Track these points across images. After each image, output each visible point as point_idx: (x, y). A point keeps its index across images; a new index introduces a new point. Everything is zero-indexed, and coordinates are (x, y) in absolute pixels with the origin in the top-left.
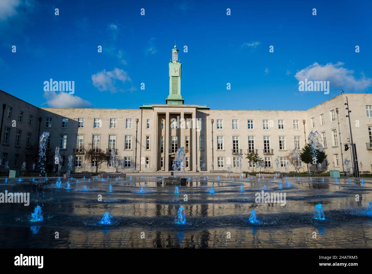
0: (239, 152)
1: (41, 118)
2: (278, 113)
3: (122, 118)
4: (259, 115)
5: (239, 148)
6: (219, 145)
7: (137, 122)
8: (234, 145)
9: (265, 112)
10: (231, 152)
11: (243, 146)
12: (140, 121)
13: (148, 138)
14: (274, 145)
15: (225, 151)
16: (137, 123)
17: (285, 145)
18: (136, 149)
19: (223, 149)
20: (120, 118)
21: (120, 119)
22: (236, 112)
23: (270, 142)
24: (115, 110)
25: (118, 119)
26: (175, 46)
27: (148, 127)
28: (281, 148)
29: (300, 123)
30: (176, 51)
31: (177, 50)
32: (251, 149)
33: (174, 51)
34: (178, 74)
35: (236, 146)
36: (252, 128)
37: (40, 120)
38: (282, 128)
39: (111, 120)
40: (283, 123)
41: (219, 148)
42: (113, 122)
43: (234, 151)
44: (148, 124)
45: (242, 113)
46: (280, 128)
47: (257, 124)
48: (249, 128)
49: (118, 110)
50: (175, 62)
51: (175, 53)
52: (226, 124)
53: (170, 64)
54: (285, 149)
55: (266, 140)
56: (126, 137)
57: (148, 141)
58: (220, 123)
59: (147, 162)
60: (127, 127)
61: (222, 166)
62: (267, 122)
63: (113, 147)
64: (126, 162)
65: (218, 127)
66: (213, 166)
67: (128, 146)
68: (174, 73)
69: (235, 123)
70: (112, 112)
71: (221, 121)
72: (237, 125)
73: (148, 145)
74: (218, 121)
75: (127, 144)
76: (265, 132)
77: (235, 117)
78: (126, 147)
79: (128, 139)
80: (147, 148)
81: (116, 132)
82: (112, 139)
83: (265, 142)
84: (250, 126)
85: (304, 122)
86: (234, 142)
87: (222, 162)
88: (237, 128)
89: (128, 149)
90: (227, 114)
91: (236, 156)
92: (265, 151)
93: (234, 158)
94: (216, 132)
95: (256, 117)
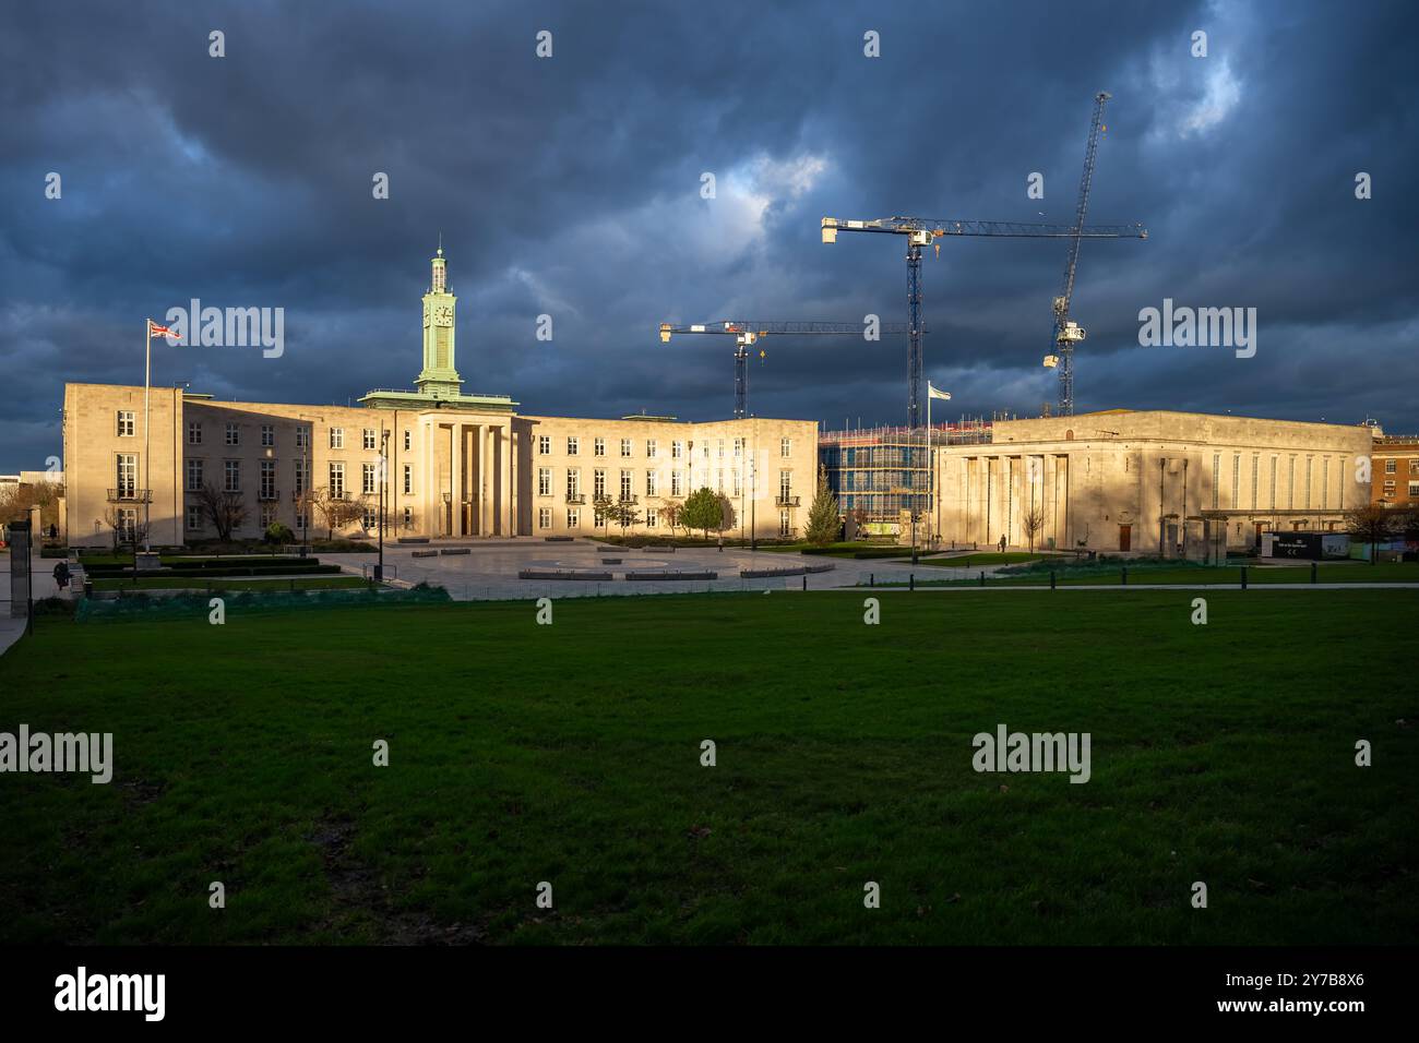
0: (578, 498)
2: (647, 427)
3: (355, 426)
4: (616, 428)
5: (578, 492)
6: (542, 485)
7: (387, 436)
8: (569, 486)
10: (565, 499)
11: (585, 487)
12: (392, 434)
13: (407, 469)
14: (638, 487)
15: (552, 496)
16: (386, 439)
17: (656, 488)
18: (386, 491)
19: (550, 494)
20: (351, 426)
21: (352, 430)
22: (575, 421)
23: (631, 480)
24: (338, 409)
25: (348, 429)
26: (440, 252)
27: (407, 447)
28: (649, 493)
29: (683, 446)
30: (443, 265)
31: (445, 263)
32: (598, 495)
33: (438, 263)
34: (449, 321)
35: (572, 488)
36: (602, 453)
38: (654, 454)
39: (332, 431)
40: (656, 446)
41: (542, 492)
42: (336, 435)
43: (569, 498)
44: (407, 441)
45: (587, 425)
46: (649, 454)
47: (612, 447)
48: (597, 453)
49: (347, 411)
50: (442, 290)
51: (441, 268)
52: (558, 446)
53: (427, 299)
54: (656, 494)
55: (625, 477)
56: (365, 468)
57: (407, 477)
58: (545, 443)
59: (407, 519)
60: (366, 446)
61: (547, 525)
62: (628, 443)
63: (340, 488)
64: (366, 519)
65: (542, 451)
66: (531, 525)
67: (369, 486)
68: (441, 318)
69: (572, 443)
70: (333, 413)
71: (547, 440)
72: (575, 446)
73: (407, 484)
74: (542, 439)
75: (367, 482)
76: (625, 463)
77: (573, 432)
78: (366, 489)
79: (369, 472)
80: (407, 490)
81: (343, 456)
82: (336, 471)
83: (623, 480)
84: (599, 450)
85: (691, 445)
86: (569, 479)
87: (547, 518)
88: (575, 452)
89: (369, 492)
90: (559, 425)
91: (572, 507)
92: (623, 498)
93: (569, 512)
94: (538, 460)
95: (610, 432)
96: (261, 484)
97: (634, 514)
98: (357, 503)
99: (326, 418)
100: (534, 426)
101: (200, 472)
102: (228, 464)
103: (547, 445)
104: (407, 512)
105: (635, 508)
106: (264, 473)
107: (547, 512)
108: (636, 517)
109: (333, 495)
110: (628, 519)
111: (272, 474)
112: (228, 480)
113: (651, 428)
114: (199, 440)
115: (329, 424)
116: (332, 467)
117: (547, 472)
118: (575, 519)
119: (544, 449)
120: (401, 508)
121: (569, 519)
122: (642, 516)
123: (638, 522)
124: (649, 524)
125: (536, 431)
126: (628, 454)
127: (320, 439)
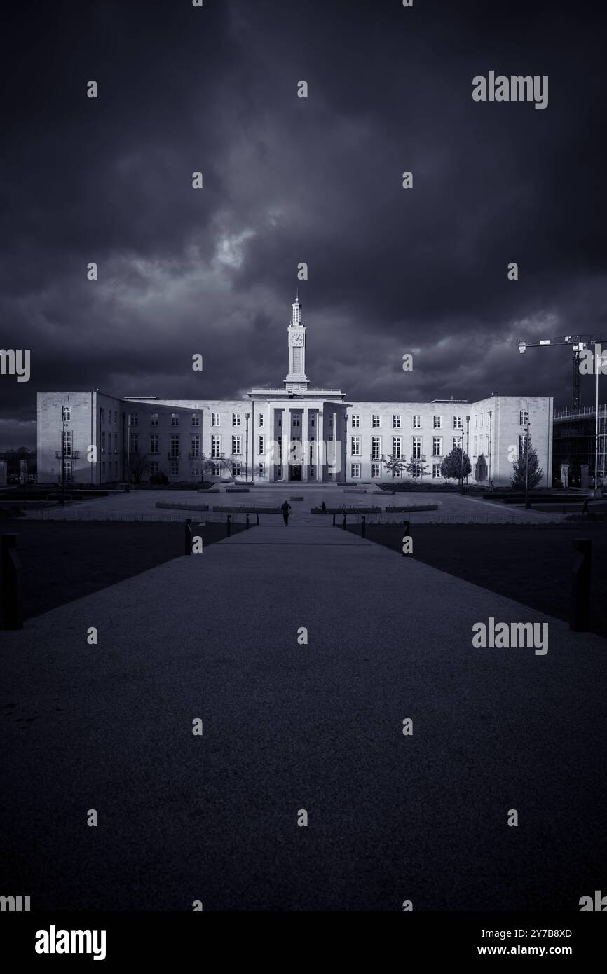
0: (380, 458)
1: (125, 413)
2: (434, 407)
3: (227, 412)
4: (409, 408)
5: (380, 453)
6: (353, 448)
7: (248, 417)
8: (374, 448)
9: (417, 404)
10: (370, 457)
11: (386, 449)
12: (251, 416)
13: (261, 438)
14: (426, 449)
15: (361, 456)
16: (247, 419)
17: (441, 449)
18: (247, 453)
19: (360, 454)
20: (225, 412)
21: (225, 414)
22: (378, 404)
23: (421, 445)
24: (217, 402)
25: (223, 414)
26: (297, 299)
27: (261, 424)
28: (434, 453)
29: (462, 420)
30: (298, 308)
31: (300, 306)
33: (295, 307)
34: (300, 343)
35: (376, 450)
36: (399, 426)
37: (124, 416)
38: (439, 426)
39: (213, 415)
40: (440, 420)
41: (353, 452)
42: (215, 418)
43: (374, 457)
44: (261, 420)
45: (387, 407)
46: (435, 426)
47: (406, 422)
48: (395, 426)
49: (222, 402)
50: (297, 324)
51: (297, 310)
52: (366, 421)
53: (290, 329)
54: (441, 455)
55: (417, 442)
56: (234, 438)
57: (261, 443)
58: (356, 419)
59: (261, 470)
60: (234, 424)
61: (357, 475)
62: (419, 418)
63: (218, 450)
64: (234, 470)
65: (354, 425)
66: (345, 475)
67: (236, 449)
68: (295, 342)
69: (376, 419)
70: (213, 404)
71: (358, 417)
72: (378, 421)
73: (261, 447)
74: (354, 417)
75: (235, 447)
76: (416, 432)
77: (376, 412)
78: (234, 451)
79: (236, 441)
80: (261, 452)
81: (220, 431)
82: (216, 440)
83: (414, 444)
84: (396, 424)
85: (468, 419)
86: (374, 444)
87: (357, 471)
88: (378, 425)
89: (236, 453)
90: (365, 406)
91: (376, 463)
92: (414, 457)
93: (373, 466)
94: (351, 431)
95: (404, 411)
96: (171, 449)
97: (423, 468)
98: (229, 460)
99: (210, 406)
100: (348, 408)
101: (136, 442)
102: (152, 437)
103: (358, 421)
104: (261, 466)
105: (424, 464)
106: (173, 442)
107: (357, 467)
108: (425, 470)
109: (214, 455)
110: (418, 471)
111: (177, 442)
112: (152, 446)
113: (436, 407)
114: (136, 423)
115: (211, 412)
116: (213, 438)
117: (357, 439)
118: (378, 471)
119: (355, 423)
120: (256, 464)
121: (373, 471)
122: (430, 470)
123: (426, 474)
124: (434, 476)
125: (350, 412)
126: (419, 426)
127: (206, 420)
